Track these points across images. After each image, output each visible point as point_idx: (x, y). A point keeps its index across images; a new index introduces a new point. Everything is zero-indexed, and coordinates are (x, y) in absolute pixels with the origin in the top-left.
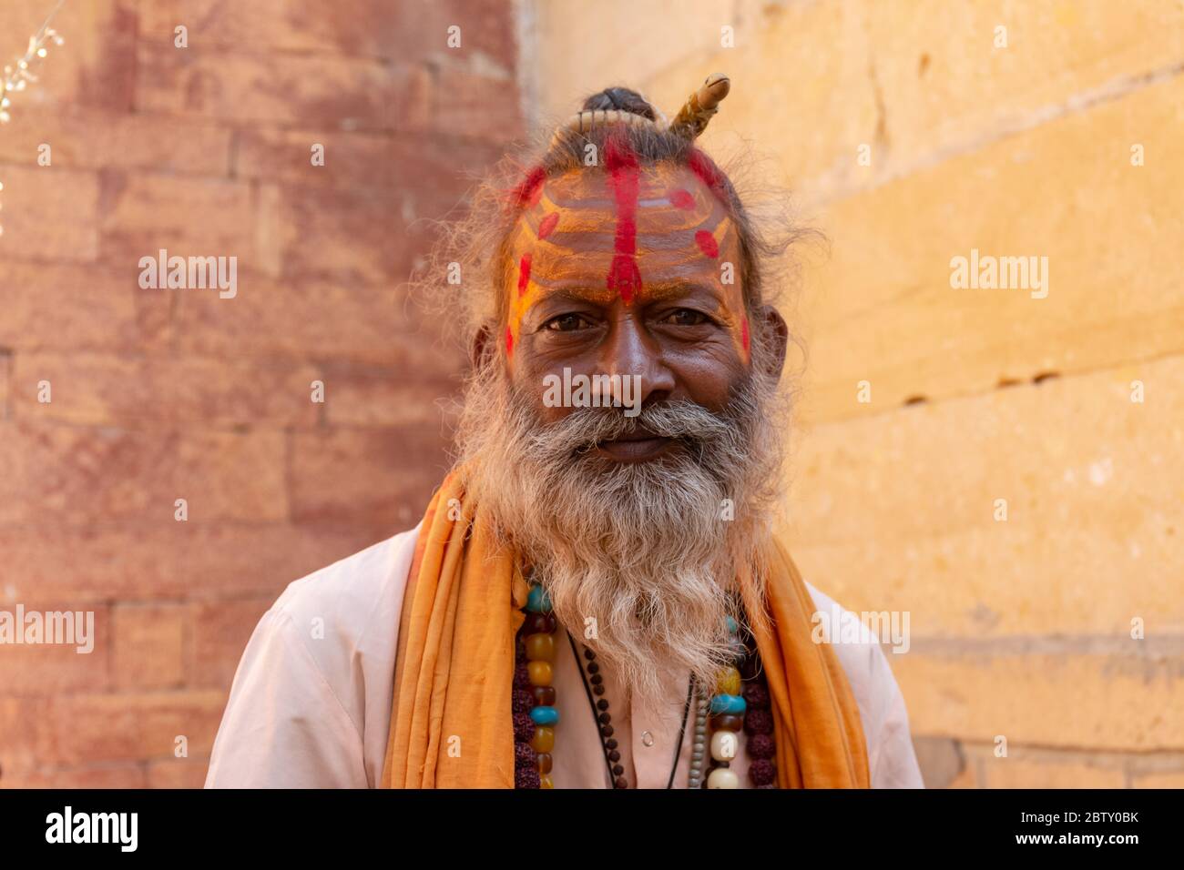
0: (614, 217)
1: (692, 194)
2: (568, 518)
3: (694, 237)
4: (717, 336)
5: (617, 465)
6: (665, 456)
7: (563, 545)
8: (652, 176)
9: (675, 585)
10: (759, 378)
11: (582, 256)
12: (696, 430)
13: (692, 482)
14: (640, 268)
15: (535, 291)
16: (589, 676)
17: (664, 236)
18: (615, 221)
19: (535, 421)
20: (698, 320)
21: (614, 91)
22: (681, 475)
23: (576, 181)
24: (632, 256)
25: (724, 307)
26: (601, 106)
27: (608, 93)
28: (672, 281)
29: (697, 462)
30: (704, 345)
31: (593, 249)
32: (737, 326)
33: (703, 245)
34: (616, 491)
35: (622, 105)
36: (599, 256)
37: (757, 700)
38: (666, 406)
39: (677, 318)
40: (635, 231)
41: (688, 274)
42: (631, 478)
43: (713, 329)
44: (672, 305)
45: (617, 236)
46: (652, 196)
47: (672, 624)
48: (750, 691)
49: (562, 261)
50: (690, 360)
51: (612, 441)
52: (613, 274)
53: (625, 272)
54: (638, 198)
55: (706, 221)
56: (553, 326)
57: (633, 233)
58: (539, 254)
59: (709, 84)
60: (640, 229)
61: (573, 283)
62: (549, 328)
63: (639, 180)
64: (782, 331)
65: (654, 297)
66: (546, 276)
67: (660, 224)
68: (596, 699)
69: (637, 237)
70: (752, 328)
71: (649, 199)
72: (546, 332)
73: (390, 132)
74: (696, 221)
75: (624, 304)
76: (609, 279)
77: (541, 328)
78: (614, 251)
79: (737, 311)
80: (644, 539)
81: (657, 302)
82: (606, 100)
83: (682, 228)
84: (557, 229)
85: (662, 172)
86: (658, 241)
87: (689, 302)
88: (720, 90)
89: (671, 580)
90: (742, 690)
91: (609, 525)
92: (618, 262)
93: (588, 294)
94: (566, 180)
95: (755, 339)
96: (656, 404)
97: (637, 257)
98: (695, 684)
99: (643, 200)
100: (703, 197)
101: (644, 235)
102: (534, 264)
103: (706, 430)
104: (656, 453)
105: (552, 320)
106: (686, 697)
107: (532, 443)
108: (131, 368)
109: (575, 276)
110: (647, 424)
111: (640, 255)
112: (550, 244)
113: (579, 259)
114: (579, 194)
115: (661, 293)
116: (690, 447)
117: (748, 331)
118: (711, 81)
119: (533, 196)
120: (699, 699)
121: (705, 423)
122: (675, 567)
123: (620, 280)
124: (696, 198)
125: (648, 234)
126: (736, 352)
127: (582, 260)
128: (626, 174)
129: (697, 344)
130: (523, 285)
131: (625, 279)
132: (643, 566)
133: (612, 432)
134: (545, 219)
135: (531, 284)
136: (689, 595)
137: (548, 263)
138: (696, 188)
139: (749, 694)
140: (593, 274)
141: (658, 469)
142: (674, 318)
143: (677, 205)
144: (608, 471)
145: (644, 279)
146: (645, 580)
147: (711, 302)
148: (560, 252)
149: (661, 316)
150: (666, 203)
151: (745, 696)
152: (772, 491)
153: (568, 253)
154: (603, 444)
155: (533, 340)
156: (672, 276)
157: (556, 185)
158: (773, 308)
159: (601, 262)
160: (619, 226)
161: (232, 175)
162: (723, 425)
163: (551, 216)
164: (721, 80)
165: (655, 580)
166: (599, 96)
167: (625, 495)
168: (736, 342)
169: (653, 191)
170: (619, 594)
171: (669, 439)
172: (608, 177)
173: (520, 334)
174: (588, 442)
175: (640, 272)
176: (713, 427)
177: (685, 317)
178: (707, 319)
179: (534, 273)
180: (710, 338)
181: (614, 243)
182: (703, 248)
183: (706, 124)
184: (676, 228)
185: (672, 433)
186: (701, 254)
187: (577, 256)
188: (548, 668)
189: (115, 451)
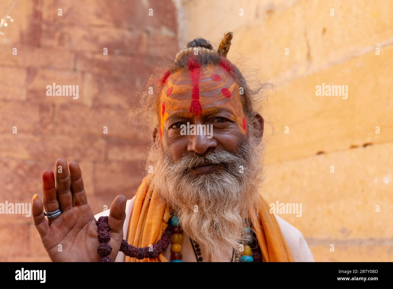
0: (191, 87)
1: (220, 75)
2: (185, 195)
3: (221, 91)
4: (232, 126)
5: (199, 175)
6: (216, 171)
7: (184, 205)
8: (205, 70)
9: (224, 217)
10: (251, 139)
11: (181, 101)
12: (226, 160)
13: (227, 180)
14: (201, 104)
15: (167, 115)
16: (196, 249)
17: (209, 91)
18: (192, 88)
19: (171, 161)
20: (225, 120)
21: (197, 40)
22: (222, 177)
23: (179, 75)
24: (198, 100)
25: (234, 115)
26: (193, 46)
27: (195, 41)
28: (213, 108)
29: (228, 172)
30: (227, 130)
31: (184, 99)
32: (240, 121)
33: (224, 93)
34: (200, 184)
35: (199, 45)
36: (186, 101)
37: (257, 258)
38: (214, 153)
39: (217, 120)
40: (199, 91)
41: (218, 104)
42: (205, 179)
43: (230, 123)
44: (214, 116)
45: (193, 93)
46: (205, 78)
47: (224, 230)
48: (255, 254)
49: (174, 104)
50: (223, 135)
51: (196, 167)
52: (192, 107)
53: (196, 106)
54: (200, 79)
55: (226, 85)
56: (173, 127)
57: (198, 92)
58: (167, 102)
59: (225, 35)
60: (201, 90)
61: (178, 111)
62: (172, 128)
63: (200, 72)
64: (261, 121)
65: (207, 114)
66: (170, 110)
67: (208, 88)
68: (198, 257)
69: (200, 93)
70: (247, 121)
71: (204, 79)
72: (171, 129)
73: (132, 55)
74: (222, 85)
75: (197, 118)
76: (190, 109)
77: (169, 128)
78: (192, 99)
79: (240, 116)
80: (211, 201)
81: (209, 115)
82: (194, 44)
83: (216, 88)
84: (173, 93)
85: (209, 69)
86: (207, 94)
87: (220, 114)
88: (229, 37)
89: (222, 215)
90: (252, 254)
91: (198, 197)
92: (193, 103)
93: (184, 115)
94: (176, 74)
95: (249, 125)
96: (210, 152)
97: (200, 100)
98: (235, 251)
99: (202, 79)
100: (225, 76)
101: (202, 92)
102: (166, 105)
103: (229, 160)
104: (212, 170)
105: (173, 125)
106: (231, 257)
107: (170, 169)
108: (37, 139)
109: (179, 109)
110: (208, 160)
111: (201, 99)
112: (170, 98)
113: (180, 103)
114: (179, 79)
115: (209, 112)
116: (225, 166)
117: (246, 122)
118: (226, 34)
119: (166, 81)
120: (236, 257)
121: (229, 158)
122: (223, 210)
123: (194, 109)
124: (222, 77)
125: (203, 91)
126: (240, 131)
127: (181, 103)
128: (196, 71)
129: (225, 129)
130: (163, 113)
131: (196, 108)
132: (212, 211)
133: (196, 163)
134: (169, 89)
135: (165, 113)
136: (229, 220)
137: (170, 105)
138: (222, 73)
139: (255, 256)
140: (185, 108)
141: (214, 175)
142: (216, 120)
143: (214, 80)
144: (196, 178)
145: (203, 108)
146: (214, 215)
147: (228, 114)
148: (173, 101)
149: (211, 120)
150: (210, 80)
151: (253, 256)
152: (260, 179)
153: (176, 101)
154: (194, 168)
155: (168, 132)
156: (213, 106)
157: (173, 76)
158: (257, 113)
159: (187, 103)
160: (193, 89)
161: (75, 70)
162: (236, 158)
163: (170, 88)
164: (229, 33)
165: (217, 215)
166: (192, 42)
167: (203, 186)
168: (240, 127)
169: (205, 76)
170: (204, 221)
171: (217, 164)
172: (190, 72)
173: (164, 131)
174: (188, 168)
175: (201, 105)
176: (232, 159)
177: (220, 120)
178: (227, 120)
179: (166, 109)
180: (229, 127)
181: (192, 96)
182: (224, 95)
183: (229, 49)
184: (214, 88)
185: (217, 162)
186: (224, 97)
187: (179, 102)
188: (180, 246)
189: (31, 169)
